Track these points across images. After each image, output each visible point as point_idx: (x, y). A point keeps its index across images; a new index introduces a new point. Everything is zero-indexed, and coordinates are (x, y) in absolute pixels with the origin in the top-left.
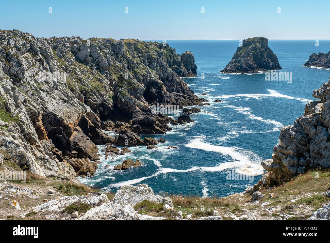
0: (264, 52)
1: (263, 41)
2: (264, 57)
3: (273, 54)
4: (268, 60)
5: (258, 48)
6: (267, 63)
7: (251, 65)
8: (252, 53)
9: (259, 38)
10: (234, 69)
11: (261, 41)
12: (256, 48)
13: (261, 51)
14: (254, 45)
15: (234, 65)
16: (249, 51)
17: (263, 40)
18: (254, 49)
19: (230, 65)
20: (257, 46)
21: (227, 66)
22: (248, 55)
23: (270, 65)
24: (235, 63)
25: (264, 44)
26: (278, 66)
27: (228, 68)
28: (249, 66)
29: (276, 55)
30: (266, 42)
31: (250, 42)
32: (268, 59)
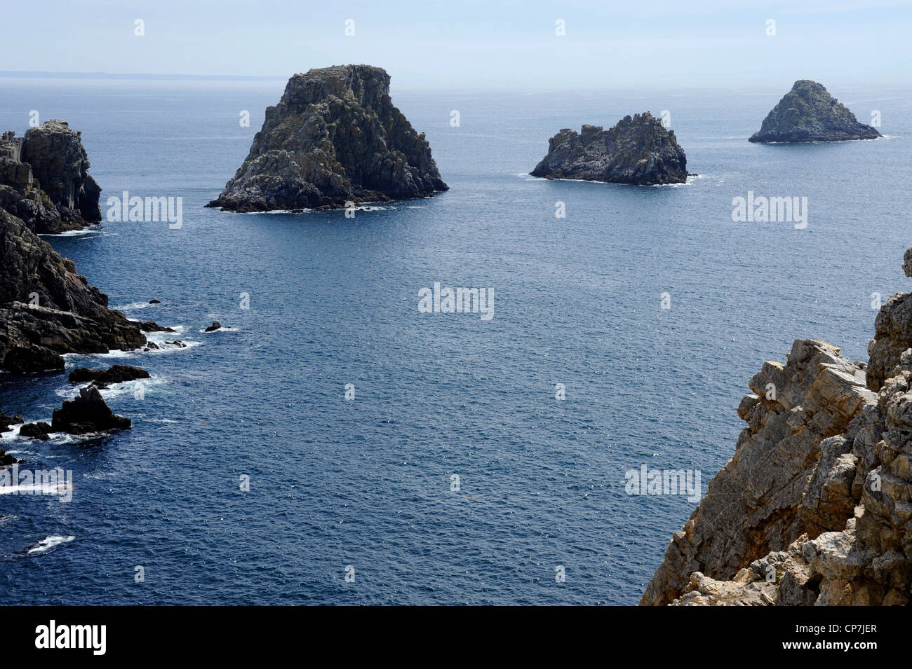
0: (378, 124)
1: (370, 81)
2: (379, 147)
3: (413, 132)
4: (394, 159)
5: (353, 110)
6: (392, 169)
7: (328, 180)
8: (330, 128)
9: (353, 67)
10: (261, 199)
11: (361, 82)
12: (343, 108)
13: (363, 123)
14: (334, 97)
15: (262, 179)
16: (318, 121)
17: (371, 77)
18: (337, 111)
19: (242, 182)
20: (346, 102)
21: (231, 185)
22: (316, 138)
23: (401, 178)
24: (264, 172)
25: (376, 94)
26: (433, 180)
27: (237, 194)
28: (321, 182)
29: (423, 137)
30: (382, 85)
31: (317, 86)
32: (394, 154)
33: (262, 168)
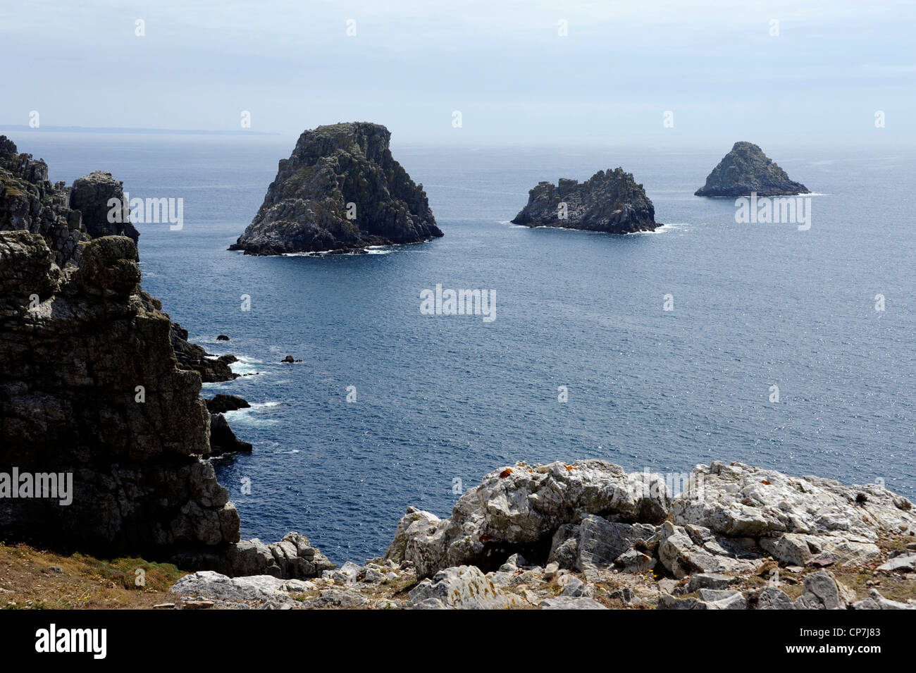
0: (382, 176)
1: (374, 137)
2: (383, 197)
3: (412, 183)
4: (397, 207)
5: (360, 163)
6: (395, 216)
7: (339, 226)
8: (339, 179)
9: (358, 124)
10: (280, 243)
11: (365, 138)
12: (351, 161)
13: (369, 175)
14: (343, 152)
15: (281, 226)
16: (329, 172)
17: (374, 133)
18: (346, 164)
19: (261, 227)
20: (353, 155)
21: (250, 230)
22: (328, 188)
23: (404, 225)
24: (281, 218)
25: (378, 148)
26: (430, 227)
27: (256, 239)
28: (332, 228)
29: (420, 187)
30: (384, 141)
31: (326, 141)
32: (397, 203)
33: (280, 214)
